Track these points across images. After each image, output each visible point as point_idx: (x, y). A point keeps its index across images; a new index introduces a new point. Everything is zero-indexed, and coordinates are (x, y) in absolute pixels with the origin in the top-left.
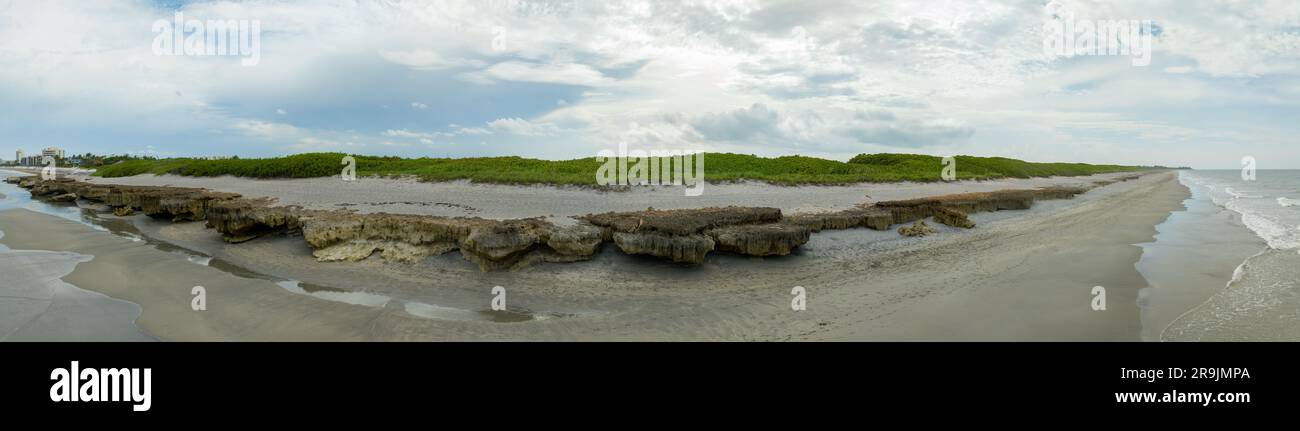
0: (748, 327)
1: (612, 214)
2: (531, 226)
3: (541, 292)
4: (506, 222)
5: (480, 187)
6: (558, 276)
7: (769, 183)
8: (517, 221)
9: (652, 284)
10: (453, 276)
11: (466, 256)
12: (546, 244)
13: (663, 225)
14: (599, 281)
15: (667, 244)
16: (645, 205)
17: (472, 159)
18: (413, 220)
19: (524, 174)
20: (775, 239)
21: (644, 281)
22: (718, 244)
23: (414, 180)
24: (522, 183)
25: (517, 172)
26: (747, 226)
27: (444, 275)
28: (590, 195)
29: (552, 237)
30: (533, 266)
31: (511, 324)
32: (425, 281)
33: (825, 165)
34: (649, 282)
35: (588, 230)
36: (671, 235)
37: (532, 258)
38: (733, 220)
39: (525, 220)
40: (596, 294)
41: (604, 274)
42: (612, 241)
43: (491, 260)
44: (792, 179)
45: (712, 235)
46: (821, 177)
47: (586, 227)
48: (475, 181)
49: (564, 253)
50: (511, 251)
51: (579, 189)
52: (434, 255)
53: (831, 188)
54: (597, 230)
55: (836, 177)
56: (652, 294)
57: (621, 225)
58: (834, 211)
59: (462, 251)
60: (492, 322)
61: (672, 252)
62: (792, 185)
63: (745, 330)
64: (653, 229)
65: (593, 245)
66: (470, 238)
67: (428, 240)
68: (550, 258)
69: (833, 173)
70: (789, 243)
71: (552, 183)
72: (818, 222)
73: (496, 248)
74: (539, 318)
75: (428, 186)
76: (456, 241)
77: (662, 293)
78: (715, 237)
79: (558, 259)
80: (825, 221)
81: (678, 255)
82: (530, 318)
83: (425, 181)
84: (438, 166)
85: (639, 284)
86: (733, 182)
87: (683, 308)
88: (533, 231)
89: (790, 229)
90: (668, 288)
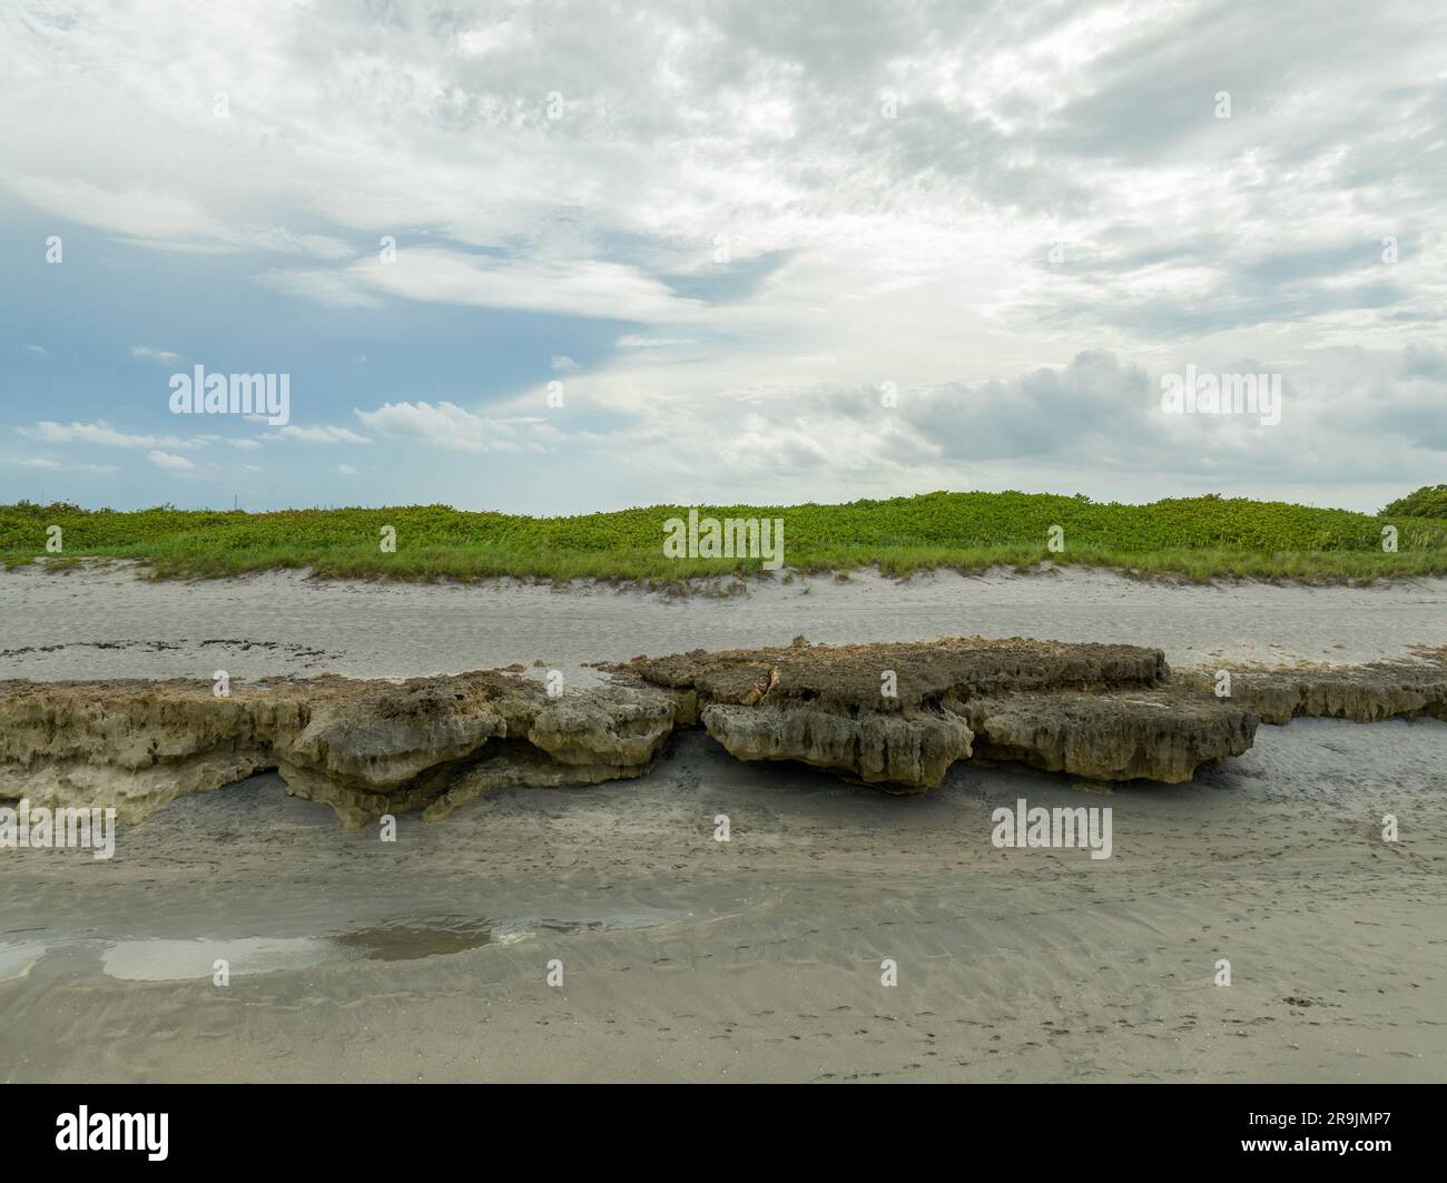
0: (1069, 976)
1: (698, 657)
2: (482, 694)
3: (511, 867)
4: (413, 686)
5: (338, 591)
6: (557, 824)
7: (1128, 574)
8: (444, 681)
9: (806, 841)
10: (256, 846)
11: (297, 784)
12: (524, 741)
13: (832, 685)
14: (667, 831)
15: (844, 735)
16: (785, 632)
17: (312, 514)
18: (124, 696)
19: (463, 553)
20: (1147, 736)
21: (785, 829)
22: (981, 741)
23: (131, 574)
24: (457, 577)
25: (442, 549)
26: (1067, 696)
27: (229, 848)
28: (642, 607)
29: (540, 721)
30: (488, 799)
31: (430, 960)
32: (171, 873)
33: (1303, 522)
34: (798, 836)
35: (636, 699)
36: (854, 710)
37: (484, 778)
38: (1024, 677)
39: (466, 676)
40: (658, 867)
41: (677, 813)
42: (700, 726)
43: (372, 792)
44: (1198, 564)
45: (967, 714)
46: (1291, 560)
47: (631, 691)
48: (322, 575)
49: (572, 761)
50: (429, 763)
51: (610, 591)
52: (196, 792)
53: (1322, 593)
54: (660, 699)
55: (1339, 557)
56: (804, 866)
57: (723, 684)
58: (1334, 665)
59: (283, 771)
60: (380, 962)
61: (858, 754)
62: (1198, 583)
63: (1059, 984)
64: (808, 694)
65: (650, 737)
66: (311, 732)
67: (177, 750)
68: (535, 777)
69: (1326, 548)
70: (1191, 749)
71: (540, 576)
72: (1280, 696)
73: (385, 759)
74: (507, 938)
75: (173, 592)
76: (266, 747)
77: (832, 863)
78: (977, 721)
79: (557, 778)
80: (1303, 692)
81: (873, 766)
82: (484, 939)
83: (162, 577)
84: (206, 533)
85: (772, 840)
86: (1022, 571)
87: (889, 902)
88: (488, 707)
89: (1191, 711)
90: (848, 850)
